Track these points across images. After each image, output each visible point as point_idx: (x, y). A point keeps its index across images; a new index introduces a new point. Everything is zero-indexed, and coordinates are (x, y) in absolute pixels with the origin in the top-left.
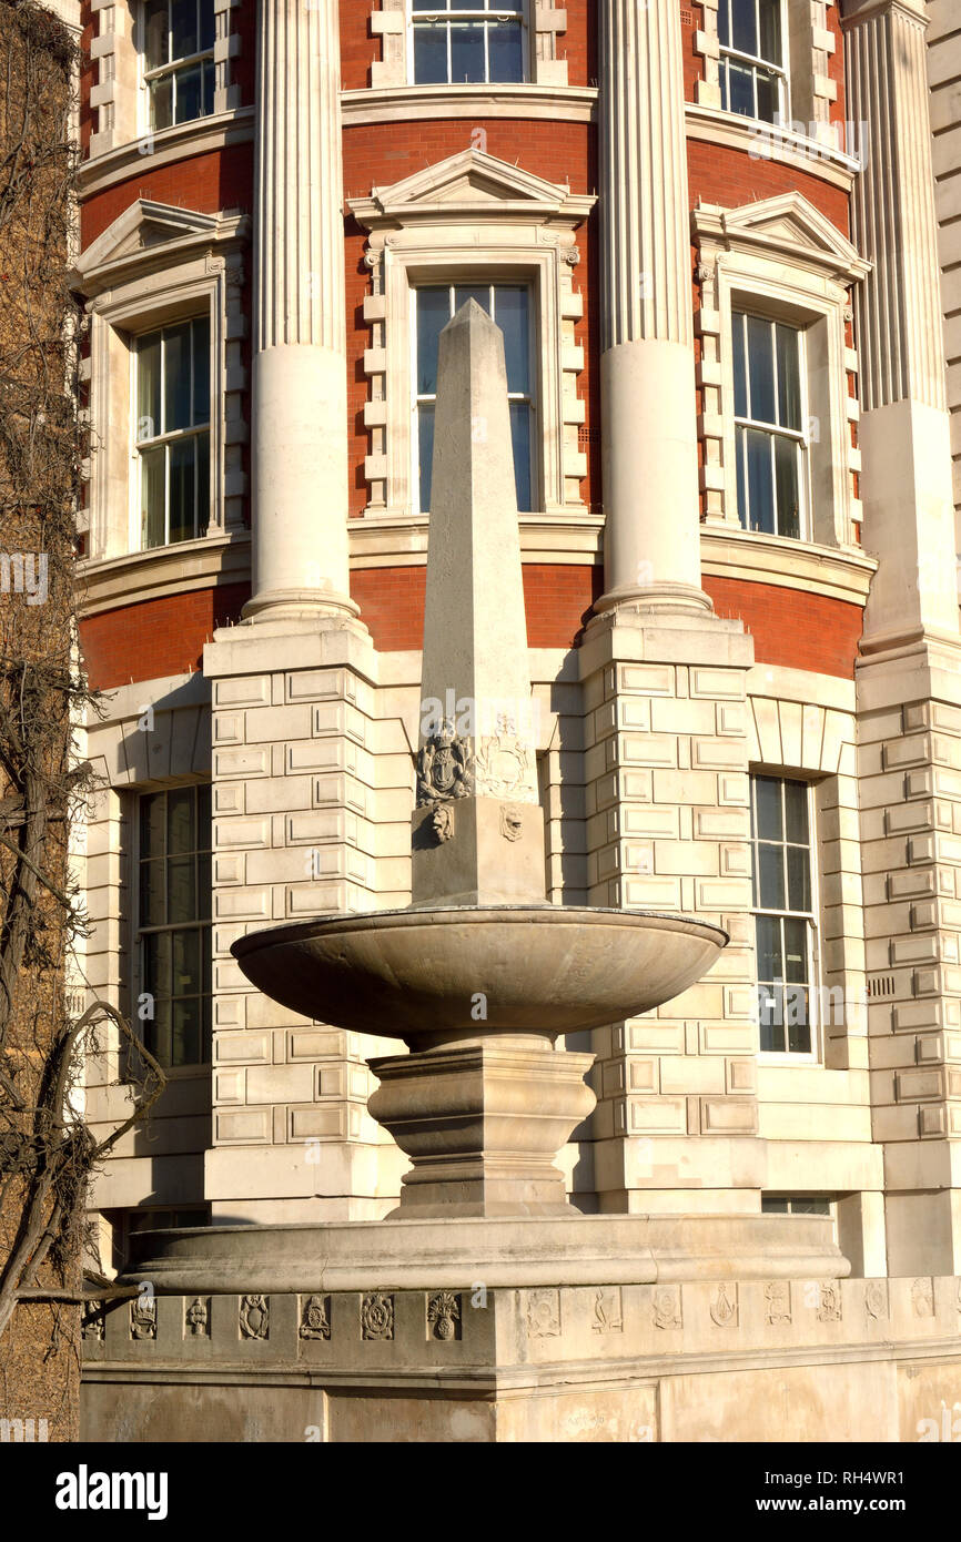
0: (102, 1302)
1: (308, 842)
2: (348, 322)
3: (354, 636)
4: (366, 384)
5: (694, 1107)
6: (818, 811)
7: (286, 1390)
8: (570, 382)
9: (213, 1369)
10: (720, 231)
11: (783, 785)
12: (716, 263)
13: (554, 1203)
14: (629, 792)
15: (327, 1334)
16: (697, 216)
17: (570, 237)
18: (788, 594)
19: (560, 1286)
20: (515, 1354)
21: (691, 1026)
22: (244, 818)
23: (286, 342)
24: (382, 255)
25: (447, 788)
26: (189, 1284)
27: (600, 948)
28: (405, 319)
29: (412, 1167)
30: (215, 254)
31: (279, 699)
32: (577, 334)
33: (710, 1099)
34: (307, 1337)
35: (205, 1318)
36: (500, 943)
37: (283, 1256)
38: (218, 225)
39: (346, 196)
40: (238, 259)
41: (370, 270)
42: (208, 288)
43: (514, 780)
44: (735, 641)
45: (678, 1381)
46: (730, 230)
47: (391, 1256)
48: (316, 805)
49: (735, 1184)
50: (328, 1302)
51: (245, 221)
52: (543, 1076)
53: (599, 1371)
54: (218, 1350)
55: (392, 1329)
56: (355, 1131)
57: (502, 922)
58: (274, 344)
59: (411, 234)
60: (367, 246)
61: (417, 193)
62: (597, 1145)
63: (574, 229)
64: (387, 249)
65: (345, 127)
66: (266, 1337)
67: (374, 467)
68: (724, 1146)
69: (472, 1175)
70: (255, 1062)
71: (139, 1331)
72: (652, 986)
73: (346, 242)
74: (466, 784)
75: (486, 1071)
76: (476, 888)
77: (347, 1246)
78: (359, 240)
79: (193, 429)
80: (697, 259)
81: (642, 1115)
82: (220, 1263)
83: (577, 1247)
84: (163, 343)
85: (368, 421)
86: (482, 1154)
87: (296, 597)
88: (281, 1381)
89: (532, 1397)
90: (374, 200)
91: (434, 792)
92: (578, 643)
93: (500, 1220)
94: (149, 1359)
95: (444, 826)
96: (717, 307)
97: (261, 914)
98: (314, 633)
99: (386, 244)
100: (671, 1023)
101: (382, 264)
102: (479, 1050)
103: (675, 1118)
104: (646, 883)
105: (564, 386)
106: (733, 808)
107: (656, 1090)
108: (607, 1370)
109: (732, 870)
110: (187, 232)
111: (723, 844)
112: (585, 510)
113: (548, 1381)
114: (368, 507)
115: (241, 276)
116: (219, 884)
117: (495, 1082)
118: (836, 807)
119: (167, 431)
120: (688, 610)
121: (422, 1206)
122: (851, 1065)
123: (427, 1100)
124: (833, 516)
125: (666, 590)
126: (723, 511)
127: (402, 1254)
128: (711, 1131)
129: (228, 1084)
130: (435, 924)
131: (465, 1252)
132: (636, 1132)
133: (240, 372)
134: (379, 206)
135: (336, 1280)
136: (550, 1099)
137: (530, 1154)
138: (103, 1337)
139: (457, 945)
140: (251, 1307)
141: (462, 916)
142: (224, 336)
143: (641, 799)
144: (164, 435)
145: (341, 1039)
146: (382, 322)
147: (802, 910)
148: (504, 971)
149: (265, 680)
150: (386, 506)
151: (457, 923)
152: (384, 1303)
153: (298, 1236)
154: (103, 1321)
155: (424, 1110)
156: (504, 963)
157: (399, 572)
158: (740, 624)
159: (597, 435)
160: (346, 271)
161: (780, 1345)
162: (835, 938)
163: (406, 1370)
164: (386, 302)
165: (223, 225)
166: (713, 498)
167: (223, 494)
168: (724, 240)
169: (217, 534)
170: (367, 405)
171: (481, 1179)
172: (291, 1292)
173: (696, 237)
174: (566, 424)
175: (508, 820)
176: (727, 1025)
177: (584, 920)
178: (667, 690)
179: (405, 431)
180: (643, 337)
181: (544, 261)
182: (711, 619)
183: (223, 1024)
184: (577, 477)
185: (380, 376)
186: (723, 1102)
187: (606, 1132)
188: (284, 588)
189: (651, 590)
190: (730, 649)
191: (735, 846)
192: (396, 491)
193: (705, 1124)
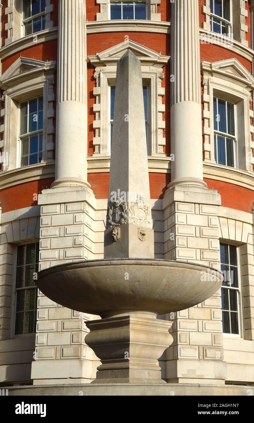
1: (71, 258)
2: (88, 96)
3: (88, 192)
4: (94, 115)
5: (201, 350)
6: (240, 255)
8: (160, 115)
10: (210, 69)
11: (229, 246)
12: (208, 80)
13: (156, 379)
14: (179, 244)
16: (203, 64)
17: (161, 70)
21: (200, 322)
22: (50, 250)
23: (67, 100)
24: (99, 75)
25: (118, 221)
27: (178, 277)
28: (107, 95)
29: (101, 364)
30: (45, 75)
31: (63, 212)
32: (163, 100)
33: (207, 347)
36: (137, 273)
38: (46, 65)
39: (88, 55)
40: (52, 76)
41: (95, 80)
42: (42, 85)
43: (143, 219)
44: (215, 196)
46: (213, 69)
48: (74, 246)
49: (216, 377)
51: (55, 63)
52: (153, 329)
56: (84, 355)
57: (138, 265)
58: (63, 100)
59: (109, 68)
60: (94, 71)
61: (111, 54)
62: (167, 362)
63: (162, 68)
64: (101, 73)
65: (88, 34)
67: (96, 141)
68: (212, 364)
69: (125, 367)
70: (51, 331)
72: (196, 294)
73: (88, 71)
74: (125, 219)
75: (131, 326)
78: (92, 70)
79: (37, 131)
80: (202, 79)
81: (183, 352)
84: (28, 105)
85: (94, 126)
87: (69, 180)
90: (96, 56)
91: (113, 223)
92: (162, 197)
93: (135, 385)
95: (116, 235)
96: (208, 94)
98: (75, 191)
99: (101, 71)
100: (194, 321)
101: (99, 77)
102: (128, 317)
103: (195, 353)
105: (158, 117)
106: (214, 251)
107: (188, 343)
110: (36, 67)
111: (211, 262)
112: (165, 156)
114: (94, 153)
115: (53, 81)
117: (135, 330)
118: (246, 254)
119: (29, 132)
120: (199, 186)
121: (105, 379)
122: (253, 339)
123: (108, 337)
124: (245, 162)
125: (192, 180)
126: (210, 158)
128: (207, 358)
129: (41, 338)
130: (112, 265)
133: (53, 111)
134: (98, 58)
136: (156, 338)
139: (120, 273)
141: (123, 262)
143: (183, 246)
145: (80, 323)
146: (99, 95)
147: (235, 287)
148: (139, 285)
149: (58, 206)
150: (99, 153)
151: (121, 265)
156: (139, 281)
158: (216, 191)
159: (169, 132)
160: (88, 80)
162: (246, 296)
164: (101, 89)
165: (47, 65)
166: (207, 154)
167: (46, 150)
168: (211, 73)
170: (94, 121)
171: (128, 368)
173: (202, 71)
174: (159, 128)
175: (141, 233)
176: (211, 322)
177: (171, 265)
178: (192, 212)
179: (106, 129)
180: (185, 101)
181: (152, 77)
182: (207, 190)
183: (40, 318)
184: (162, 145)
185: (98, 113)
186: (212, 348)
187: (170, 357)
188: (66, 177)
189: (187, 180)
190: (213, 199)
191: (215, 262)
192: (103, 148)
193: (205, 356)
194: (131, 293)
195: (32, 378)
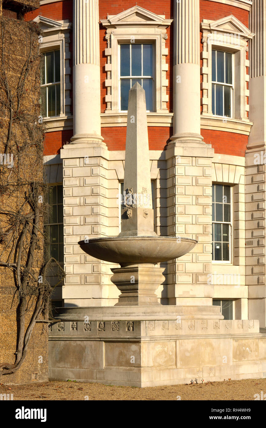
0: (51, 323)
1: (90, 204)
2: (100, 55)
3: (102, 148)
4: (106, 74)
5: (194, 276)
6: (233, 194)
7: (95, 341)
8: (164, 74)
9: (78, 337)
10: (209, 28)
11: (223, 187)
13: (155, 302)
14: (178, 192)
15: (104, 330)
16: (202, 24)
17: (165, 31)
18: (226, 133)
19: (155, 320)
20: (145, 334)
21: (194, 255)
22: (72, 198)
23: (83, 63)
24: (110, 36)
26: (72, 319)
27: (166, 245)
28: (117, 55)
29: (121, 293)
30: (61, 33)
31: (82, 165)
32: (166, 59)
33: (199, 274)
34: (100, 330)
35: (76, 326)
36: (143, 245)
37: (93, 313)
38: (62, 25)
39: (100, 19)
40: (68, 35)
41: (107, 40)
42: (59, 43)
44: (209, 150)
45: (180, 341)
46: (212, 28)
47: (118, 314)
48: (92, 194)
49: (205, 296)
50: (104, 323)
51: (70, 25)
52: (153, 273)
53: (163, 338)
54: (79, 333)
55: (119, 329)
56: (103, 282)
57: (143, 240)
58: (79, 63)
59: (119, 30)
60: (106, 33)
61: (121, 18)
62: (168, 285)
63: (166, 28)
64: (112, 34)
66: (90, 330)
67: (108, 98)
68: (203, 286)
69: (135, 296)
70: (76, 263)
71: (60, 329)
73: (100, 31)
75: (139, 272)
76: (137, 229)
77: (108, 312)
78: (104, 31)
79: (55, 83)
80: (202, 36)
81: (180, 278)
82: (79, 315)
83: (159, 312)
84: (45, 57)
85: (106, 85)
86: (138, 291)
87: (86, 136)
88: (94, 339)
89: (148, 342)
90: (108, 20)
92: (165, 149)
93: (142, 306)
94: (62, 335)
95: (129, 214)
96: (207, 51)
97: (77, 223)
98: (91, 147)
99: (112, 33)
100: (189, 254)
101: (110, 38)
102: (137, 267)
103: (189, 279)
104: (183, 216)
105: (162, 76)
106: (207, 196)
107: (184, 272)
108: (164, 338)
109: (207, 213)
110: (53, 27)
111: (204, 206)
112: (168, 111)
113: (152, 339)
114: (106, 110)
115: (69, 40)
116: (65, 215)
117: (142, 275)
118: (238, 193)
119: (47, 83)
120: (196, 141)
121: (124, 302)
122: (240, 264)
123: (125, 278)
124: (240, 110)
125: (190, 136)
126: (208, 111)
127: (120, 313)
128: (199, 282)
129: (68, 268)
131: (134, 313)
132: (178, 282)
133: (69, 69)
134: (110, 22)
135: (106, 318)
137: (149, 291)
138: (51, 330)
140: (87, 324)
141: (134, 239)
142: (64, 58)
143: (182, 194)
144: (46, 84)
146: (110, 56)
147: (228, 222)
148: (144, 251)
149: (78, 160)
150: (111, 110)
152: (117, 323)
153: (97, 309)
154: (51, 327)
155: (124, 281)
156: (144, 249)
157: (115, 128)
158: (211, 145)
159: (172, 89)
160: (100, 40)
161: (204, 334)
162: (237, 229)
163: (122, 337)
164: (111, 50)
165: (64, 25)
166: (205, 107)
167: (64, 105)
168: (210, 31)
169: (63, 116)
170: (106, 80)
171: (138, 296)
172: (96, 321)
173: (201, 30)
174: (163, 86)
175: (145, 213)
176: (204, 255)
177: (162, 240)
178: (190, 164)
179: (117, 87)
180: (185, 62)
181: (157, 38)
182: (203, 144)
183: (67, 252)
184: (166, 102)
185: (110, 72)
186: (202, 275)
187: (170, 282)
188: (83, 133)
189: (186, 136)
190: (207, 152)
191: (207, 206)
192: (114, 105)
193: (197, 280)
194: (139, 255)
195: (63, 298)
